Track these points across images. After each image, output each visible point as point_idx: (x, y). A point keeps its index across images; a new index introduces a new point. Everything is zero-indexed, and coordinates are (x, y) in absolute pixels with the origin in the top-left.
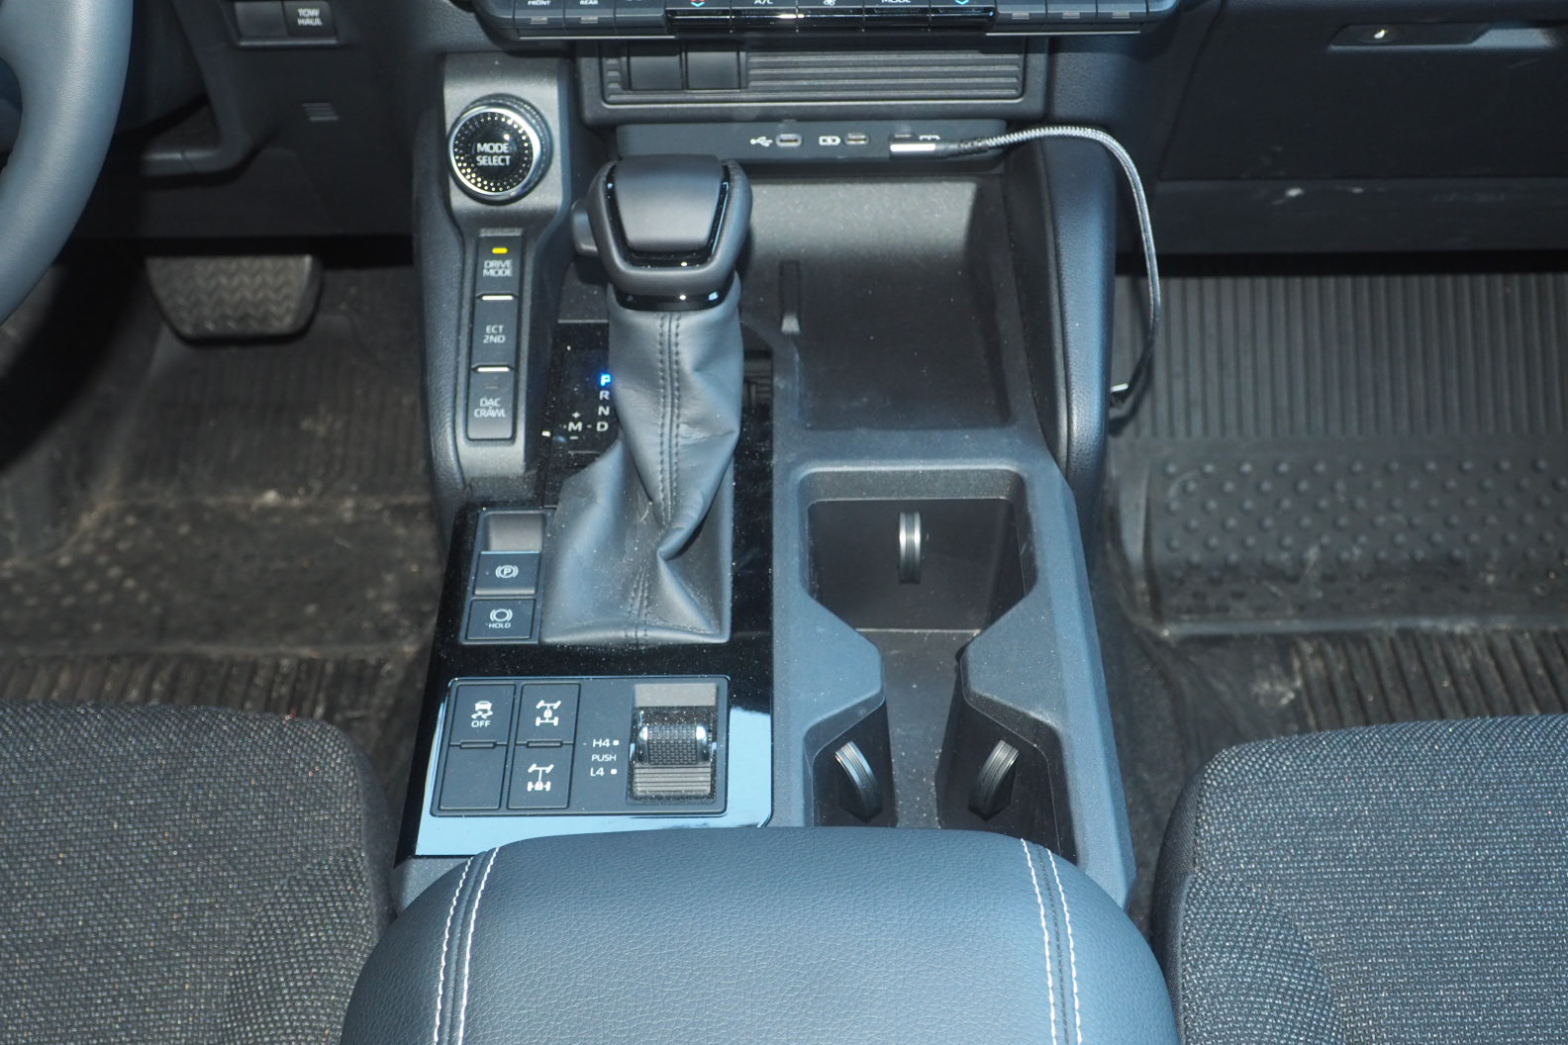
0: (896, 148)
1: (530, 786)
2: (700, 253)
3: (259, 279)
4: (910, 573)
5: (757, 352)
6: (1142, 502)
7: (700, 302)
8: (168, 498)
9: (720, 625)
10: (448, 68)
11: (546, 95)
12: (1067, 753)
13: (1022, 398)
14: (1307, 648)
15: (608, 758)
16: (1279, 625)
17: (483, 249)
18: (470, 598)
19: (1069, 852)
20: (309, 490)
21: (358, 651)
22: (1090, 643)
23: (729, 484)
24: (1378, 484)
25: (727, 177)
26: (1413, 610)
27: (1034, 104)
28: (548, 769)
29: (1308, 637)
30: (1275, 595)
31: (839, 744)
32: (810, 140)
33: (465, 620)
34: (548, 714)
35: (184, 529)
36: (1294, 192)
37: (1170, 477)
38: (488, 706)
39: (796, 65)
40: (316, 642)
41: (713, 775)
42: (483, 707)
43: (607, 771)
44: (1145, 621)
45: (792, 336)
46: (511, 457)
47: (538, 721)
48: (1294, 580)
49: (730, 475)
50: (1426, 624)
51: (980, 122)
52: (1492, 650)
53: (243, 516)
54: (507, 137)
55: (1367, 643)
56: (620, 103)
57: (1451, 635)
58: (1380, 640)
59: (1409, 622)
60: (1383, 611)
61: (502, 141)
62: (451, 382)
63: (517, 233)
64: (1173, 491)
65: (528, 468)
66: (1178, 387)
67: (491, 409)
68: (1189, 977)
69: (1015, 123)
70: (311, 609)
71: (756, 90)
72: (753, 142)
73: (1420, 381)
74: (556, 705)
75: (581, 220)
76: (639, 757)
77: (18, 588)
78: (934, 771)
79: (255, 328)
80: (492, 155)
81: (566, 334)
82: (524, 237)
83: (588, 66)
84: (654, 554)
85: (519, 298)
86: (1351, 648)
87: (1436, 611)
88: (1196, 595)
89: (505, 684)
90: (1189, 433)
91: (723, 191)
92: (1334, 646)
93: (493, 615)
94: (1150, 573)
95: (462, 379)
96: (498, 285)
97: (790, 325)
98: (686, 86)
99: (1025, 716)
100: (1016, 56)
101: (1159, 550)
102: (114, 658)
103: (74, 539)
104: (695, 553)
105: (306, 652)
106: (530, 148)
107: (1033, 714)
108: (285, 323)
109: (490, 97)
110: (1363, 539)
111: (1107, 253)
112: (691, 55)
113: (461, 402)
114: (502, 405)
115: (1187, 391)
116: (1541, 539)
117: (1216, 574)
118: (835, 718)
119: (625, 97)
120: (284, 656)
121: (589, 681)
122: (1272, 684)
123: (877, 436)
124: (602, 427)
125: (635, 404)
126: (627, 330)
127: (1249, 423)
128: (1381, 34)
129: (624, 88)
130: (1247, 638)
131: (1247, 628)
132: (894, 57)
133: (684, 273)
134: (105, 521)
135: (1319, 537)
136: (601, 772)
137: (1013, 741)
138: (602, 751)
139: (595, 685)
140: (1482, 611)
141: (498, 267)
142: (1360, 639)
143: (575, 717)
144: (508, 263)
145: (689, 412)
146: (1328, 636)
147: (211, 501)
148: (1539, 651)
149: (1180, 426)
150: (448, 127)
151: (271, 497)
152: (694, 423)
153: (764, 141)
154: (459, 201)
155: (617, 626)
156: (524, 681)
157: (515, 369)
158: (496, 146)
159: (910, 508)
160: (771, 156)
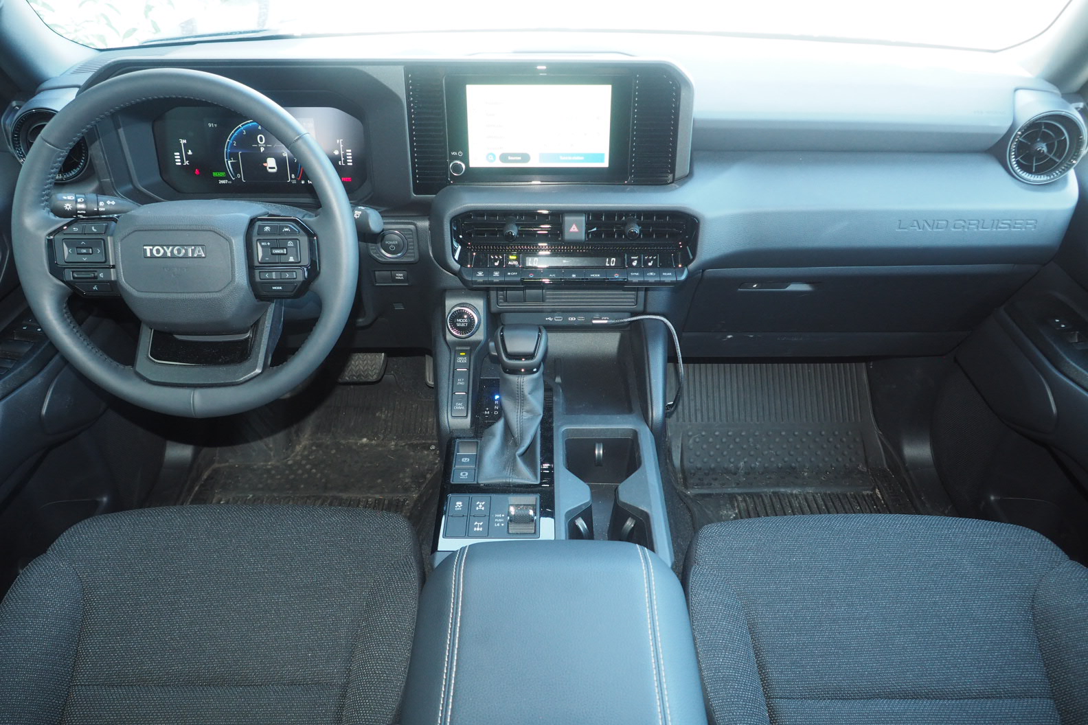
0: (594, 322)
1: (475, 529)
2: (530, 356)
3: (365, 362)
4: (599, 463)
5: (548, 390)
6: (680, 445)
7: (529, 371)
8: (327, 440)
9: (537, 478)
10: (447, 293)
11: (480, 303)
12: (651, 520)
13: (636, 406)
14: (740, 499)
15: (500, 520)
16: (730, 490)
17: (457, 353)
18: (453, 468)
19: (652, 549)
20: (378, 438)
21: (396, 496)
22: (659, 485)
23: (539, 432)
24: (764, 440)
25: (540, 331)
26: (778, 485)
27: (640, 308)
28: (481, 524)
29: (740, 494)
30: (728, 479)
31: (576, 517)
32: (565, 319)
33: (452, 475)
34: (480, 506)
35: (333, 452)
36: (729, 337)
37: (690, 436)
38: (461, 503)
39: (562, 295)
40: (381, 493)
41: (535, 526)
42: (459, 504)
43: (500, 525)
44: (681, 488)
45: (558, 384)
46: (467, 422)
47: (477, 508)
48: (735, 474)
49: (539, 429)
50: (782, 490)
51: (623, 313)
52: (806, 499)
53: (354, 447)
54: (465, 317)
55: (761, 496)
56: (504, 306)
57: (792, 494)
58: (766, 496)
59: (777, 490)
60: (767, 485)
61: (464, 318)
62: (446, 397)
63: (468, 348)
64: (691, 441)
65: (471, 426)
66: (692, 404)
67: (460, 406)
68: (694, 599)
69: (634, 314)
70: (379, 481)
71: (550, 302)
72: (546, 319)
73: (778, 402)
74: (483, 503)
75: (492, 344)
76: (511, 520)
77: (273, 472)
78: (607, 530)
79: (363, 379)
80: (461, 323)
81: (483, 382)
82: (471, 350)
83: (493, 294)
84: (515, 455)
85: (469, 370)
86: (755, 498)
87: (786, 486)
88: (699, 479)
89: (466, 497)
90: (696, 421)
91: (539, 336)
92: (749, 498)
93: (461, 474)
94: (683, 470)
95: (450, 396)
96: (462, 365)
97: (558, 380)
98: (525, 301)
99: (637, 509)
100: (633, 292)
101: (686, 463)
102: (308, 497)
103: (293, 455)
104: (528, 456)
105: (378, 496)
106: (474, 320)
107: (640, 508)
108: (375, 378)
109: (460, 304)
110: (759, 459)
111: (664, 357)
112: (527, 291)
113: (450, 404)
114: (463, 405)
115: (696, 406)
116: (824, 460)
117: (707, 471)
118: (576, 508)
119: (505, 304)
120: (370, 498)
121: (494, 496)
122: (727, 511)
123: (588, 417)
124: (496, 413)
125: (508, 405)
126: (506, 381)
127: (718, 417)
128: (755, 286)
129: (505, 301)
130: (717, 494)
131: (718, 491)
132: (594, 292)
133: (523, 362)
134: (305, 448)
135: (743, 459)
136: (498, 525)
137: (633, 517)
138: (499, 518)
139: (496, 497)
140: (803, 486)
141: (462, 360)
142: (759, 495)
143: (490, 507)
144: (465, 358)
145: (527, 408)
146: (747, 494)
147: (343, 442)
148: (823, 500)
149: (693, 418)
150: (447, 314)
151: (365, 440)
152: (527, 412)
153: (550, 319)
154: (449, 337)
155: (503, 478)
156: (471, 495)
157: (468, 393)
158: (463, 320)
159: (599, 441)
160: (553, 324)
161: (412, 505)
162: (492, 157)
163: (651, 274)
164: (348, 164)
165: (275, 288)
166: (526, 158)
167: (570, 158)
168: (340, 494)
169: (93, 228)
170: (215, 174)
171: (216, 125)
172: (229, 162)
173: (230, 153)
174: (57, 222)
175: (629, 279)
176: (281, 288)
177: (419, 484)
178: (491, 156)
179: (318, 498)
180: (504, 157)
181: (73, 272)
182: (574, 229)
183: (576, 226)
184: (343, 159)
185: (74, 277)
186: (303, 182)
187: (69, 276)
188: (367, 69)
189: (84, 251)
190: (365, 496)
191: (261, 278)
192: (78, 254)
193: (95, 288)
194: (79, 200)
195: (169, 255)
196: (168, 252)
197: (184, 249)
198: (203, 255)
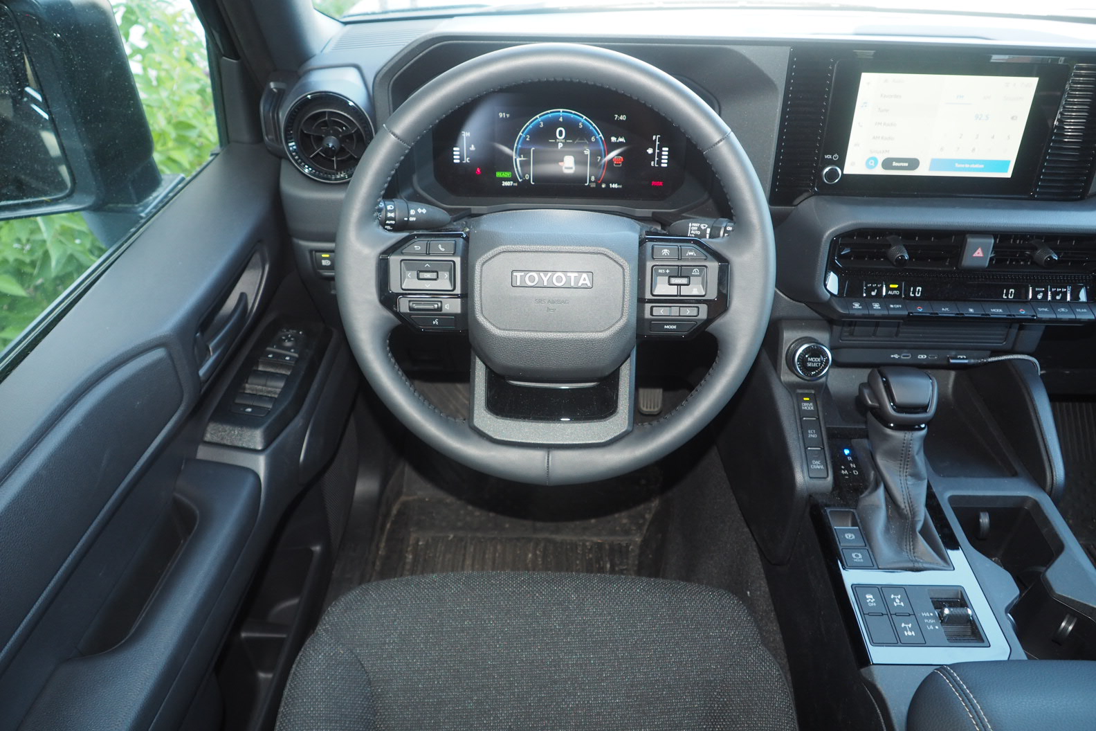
0: (951, 361)
1: (906, 633)
2: (923, 409)
4: (983, 537)
9: (946, 562)
15: (932, 621)
17: (799, 397)
18: (840, 548)
21: (617, 540)
25: (930, 377)
28: (910, 626)
32: (915, 356)
34: (897, 601)
42: (870, 597)
43: (934, 627)
46: (828, 485)
47: (895, 604)
54: (820, 355)
61: (817, 357)
62: (799, 453)
63: (812, 392)
65: (833, 490)
67: (817, 465)
72: (892, 356)
75: (867, 392)
80: (813, 362)
82: (815, 393)
84: (914, 531)
85: (818, 418)
91: (931, 384)
93: (853, 555)
95: (803, 452)
96: (809, 413)
105: (596, 539)
106: (828, 359)
113: (804, 462)
114: (822, 464)
119: (850, 338)
120: (587, 541)
124: (855, 473)
126: (888, 437)
129: (850, 335)
136: (931, 627)
138: (928, 618)
141: (807, 406)
143: (909, 602)
144: (811, 404)
153: (896, 356)
154: (787, 378)
155: (907, 562)
157: (823, 449)
158: (816, 359)
159: (984, 509)
160: (900, 362)
161: (637, 551)
162: (873, 161)
163: (1063, 310)
164: (663, 165)
165: (668, 327)
166: (914, 163)
167: (967, 166)
168: (554, 536)
169: (440, 246)
170: (499, 174)
171: (508, 115)
172: (518, 160)
173: (520, 149)
174: (390, 238)
175: (1039, 316)
176: (675, 327)
177: (640, 527)
178: (871, 161)
179: (529, 540)
180: (887, 163)
181: (410, 301)
182: (979, 253)
183: (982, 250)
184: (656, 159)
185: (411, 309)
186: (603, 186)
188: (743, 50)
189: (427, 276)
190: (581, 538)
191: (652, 314)
192: (419, 279)
193: (436, 322)
194: (389, 207)
195: (545, 284)
196: (545, 280)
197: (566, 276)
198: (589, 285)
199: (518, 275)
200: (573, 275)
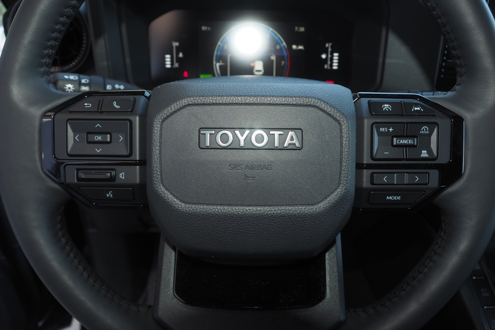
164: (334, 68)
165: (391, 198)
169: (115, 104)
172: (219, 65)
173: (220, 56)
176: (399, 198)
181: (78, 170)
184: (329, 62)
185: (79, 179)
187: (71, 177)
189: (99, 138)
191: (372, 183)
192: (89, 142)
193: (109, 195)
194: (83, 81)
195: (242, 144)
196: (242, 139)
197: (269, 135)
198: (298, 145)
199: (208, 133)
200: (277, 133)
